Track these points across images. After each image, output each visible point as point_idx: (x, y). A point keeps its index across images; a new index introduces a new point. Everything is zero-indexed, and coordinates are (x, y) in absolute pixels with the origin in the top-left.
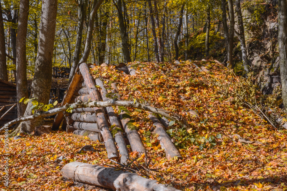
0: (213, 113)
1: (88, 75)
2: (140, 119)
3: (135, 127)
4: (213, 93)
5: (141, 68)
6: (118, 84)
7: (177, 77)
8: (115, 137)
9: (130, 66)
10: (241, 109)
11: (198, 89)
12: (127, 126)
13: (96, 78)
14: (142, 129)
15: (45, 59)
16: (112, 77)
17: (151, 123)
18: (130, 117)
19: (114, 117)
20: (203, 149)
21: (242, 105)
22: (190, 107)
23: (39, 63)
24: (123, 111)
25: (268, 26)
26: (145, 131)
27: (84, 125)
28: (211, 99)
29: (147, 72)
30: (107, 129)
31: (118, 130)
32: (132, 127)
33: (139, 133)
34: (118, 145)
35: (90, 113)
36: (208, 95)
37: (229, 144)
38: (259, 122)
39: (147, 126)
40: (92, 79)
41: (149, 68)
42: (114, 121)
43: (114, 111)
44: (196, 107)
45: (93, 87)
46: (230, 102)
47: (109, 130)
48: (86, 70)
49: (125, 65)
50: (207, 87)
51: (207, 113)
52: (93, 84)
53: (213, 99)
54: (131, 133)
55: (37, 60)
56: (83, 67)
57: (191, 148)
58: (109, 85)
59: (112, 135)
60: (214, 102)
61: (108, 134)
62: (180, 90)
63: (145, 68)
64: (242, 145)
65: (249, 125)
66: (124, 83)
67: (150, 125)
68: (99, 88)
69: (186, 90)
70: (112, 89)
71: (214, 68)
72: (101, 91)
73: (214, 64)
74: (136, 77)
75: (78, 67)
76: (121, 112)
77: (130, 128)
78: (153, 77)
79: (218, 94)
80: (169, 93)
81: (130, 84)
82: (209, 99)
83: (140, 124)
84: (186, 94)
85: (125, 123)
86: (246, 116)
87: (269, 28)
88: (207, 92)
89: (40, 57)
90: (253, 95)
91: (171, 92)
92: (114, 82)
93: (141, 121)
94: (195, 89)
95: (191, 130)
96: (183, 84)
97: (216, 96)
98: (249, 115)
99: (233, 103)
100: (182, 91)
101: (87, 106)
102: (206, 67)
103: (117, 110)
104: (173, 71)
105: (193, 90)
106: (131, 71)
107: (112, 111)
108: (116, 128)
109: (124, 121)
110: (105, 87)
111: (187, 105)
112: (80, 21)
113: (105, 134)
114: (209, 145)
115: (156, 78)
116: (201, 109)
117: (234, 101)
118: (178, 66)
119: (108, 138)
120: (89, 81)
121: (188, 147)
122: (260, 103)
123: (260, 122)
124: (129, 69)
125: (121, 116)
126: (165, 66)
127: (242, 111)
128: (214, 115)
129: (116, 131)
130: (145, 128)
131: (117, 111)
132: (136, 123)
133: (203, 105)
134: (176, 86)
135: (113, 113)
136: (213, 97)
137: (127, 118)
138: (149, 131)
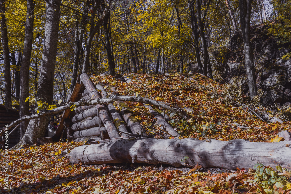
0: (207, 109)
1: (88, 82)
2: (141, 114)
3: (138, 120)
4: (204, 95)
5: (136, 77)
6: (117, 88)
7: (170, 84)
8: (119, 128)
9: (126, 76)
10: (231, 107)
11: (190, 92)
12: (129, 120)
13: (97, 84)
14: (144, 122)
15: (47, 77)
16: (111, 83)
17: (152, 116)
18: (132, 112)
19: (116, 113)
20: (205, 135)
21: (231, 104)
22: (185, 105)
23: (41, 81)
24: (124, 108)
25: (229, 66)
26: (147, 123)
27: (84, 132)
28: (203, 100)
29: (142, 80)
30: (111, 122)
31: (121, 123)
32: (134, 120)
33: (141, 124)
34: (122, 135)
35: (90, 118)
36: (199, 97)
37: (229, 130)
38: (249, 117)
39: (149, 119)
40: (93, 85)
41: (143, 77)
42: (117, 116)
43: (116, 108)
44: (191, 105)
45: (94, 90)
46: (221, 102)
47: (113, 123)
48: (87, 78)
49: (122, 76)
50: (197, 91)
51: (202, 109)
52: (94, 88)
53: (205, 99)
54: (134, 125)
55: (40, 79)
56: (83, 76)
57: (193, 136)
58: (109, 89)
59: (116, 127)
60: (206, 101)
61: (111, 126)
62: (175, 93)
63: (140, 78)
64: (242, 130)
65: (241, 119)
66: (122, 88)
67: (151, 118)
68: (100, 91)
69: (179, 93)
70: (112, 92)
71: (200, 78)
72: (102, 94)
73: (199, 76)
74: (133, 84)
75: (79, 77)
76: (123, 109)
77: (133, 121)
78: (148, 83)
79: (208, 96)
80: (165, 95)
81: (128, 89)
82: (202, 100)
83: (142, 118)
84: (180, 96)
85: (127, 117)
86: (237, 113)
87: (231, 68)
88: (198, 94)
89: (42, 76)
90: (240, 96)
91: (166, 94)
92: (113, 87)
93: (142, 115)
94: (188, 92)
95: (191, 120)
96: (176, 88)
97: (207, 97)
98: (240, 111)
99: (224, 102)
100: (176, 93)
101: (90, 104)
102: (193, 78)
103: (118, 107)
104: (165, 80)
105: (186, 93)
106: (127, 80)
107: (114, 109)
108: (119, 122)
109: (126, 117)
110: (105, 90)
111: (183, 104)
112: (76, 55)
113: (109, 127)
114: (211, 132)
115: (151, 83)
116: (196, 107)
117: (224, 100)
118: (168, 76)
119: (113, 129)
120: (90, 86)
121: (190, 135)
122: (247, 102)
123: (251, 117)
124: (126, 79)
125: (123, 112)
126: (157, 76)
127: (232, 108)
128: (209, 111)
129: (119, 123)
130: (147, 121)
131: (119, 109)
132: (138, 117)
133: (197, 104)
134: (170, 89)
135: (115, 110)
136: (204, 98)
137: (129, 113)
138: (151, 123)
